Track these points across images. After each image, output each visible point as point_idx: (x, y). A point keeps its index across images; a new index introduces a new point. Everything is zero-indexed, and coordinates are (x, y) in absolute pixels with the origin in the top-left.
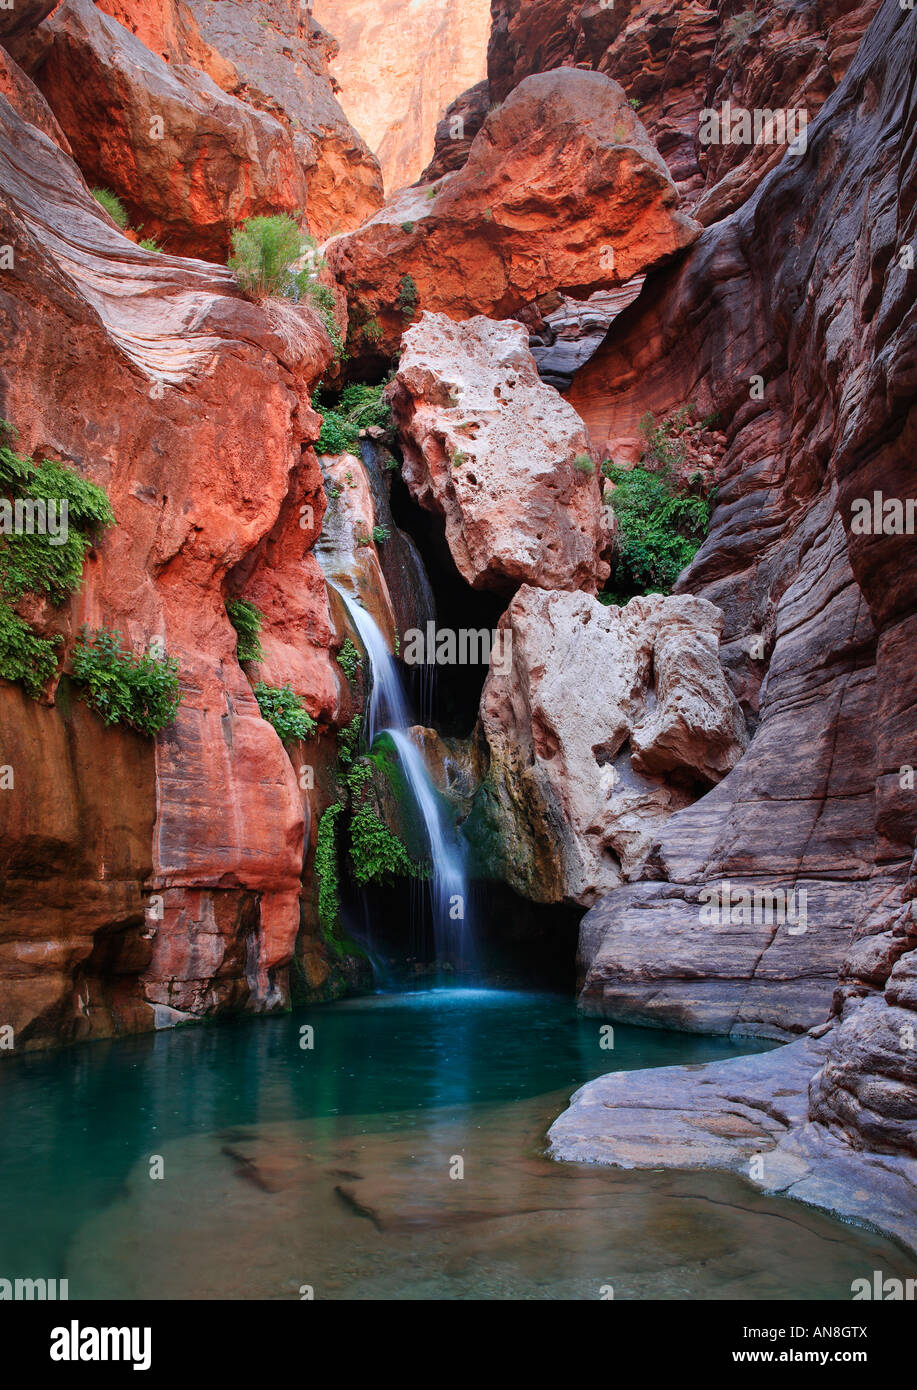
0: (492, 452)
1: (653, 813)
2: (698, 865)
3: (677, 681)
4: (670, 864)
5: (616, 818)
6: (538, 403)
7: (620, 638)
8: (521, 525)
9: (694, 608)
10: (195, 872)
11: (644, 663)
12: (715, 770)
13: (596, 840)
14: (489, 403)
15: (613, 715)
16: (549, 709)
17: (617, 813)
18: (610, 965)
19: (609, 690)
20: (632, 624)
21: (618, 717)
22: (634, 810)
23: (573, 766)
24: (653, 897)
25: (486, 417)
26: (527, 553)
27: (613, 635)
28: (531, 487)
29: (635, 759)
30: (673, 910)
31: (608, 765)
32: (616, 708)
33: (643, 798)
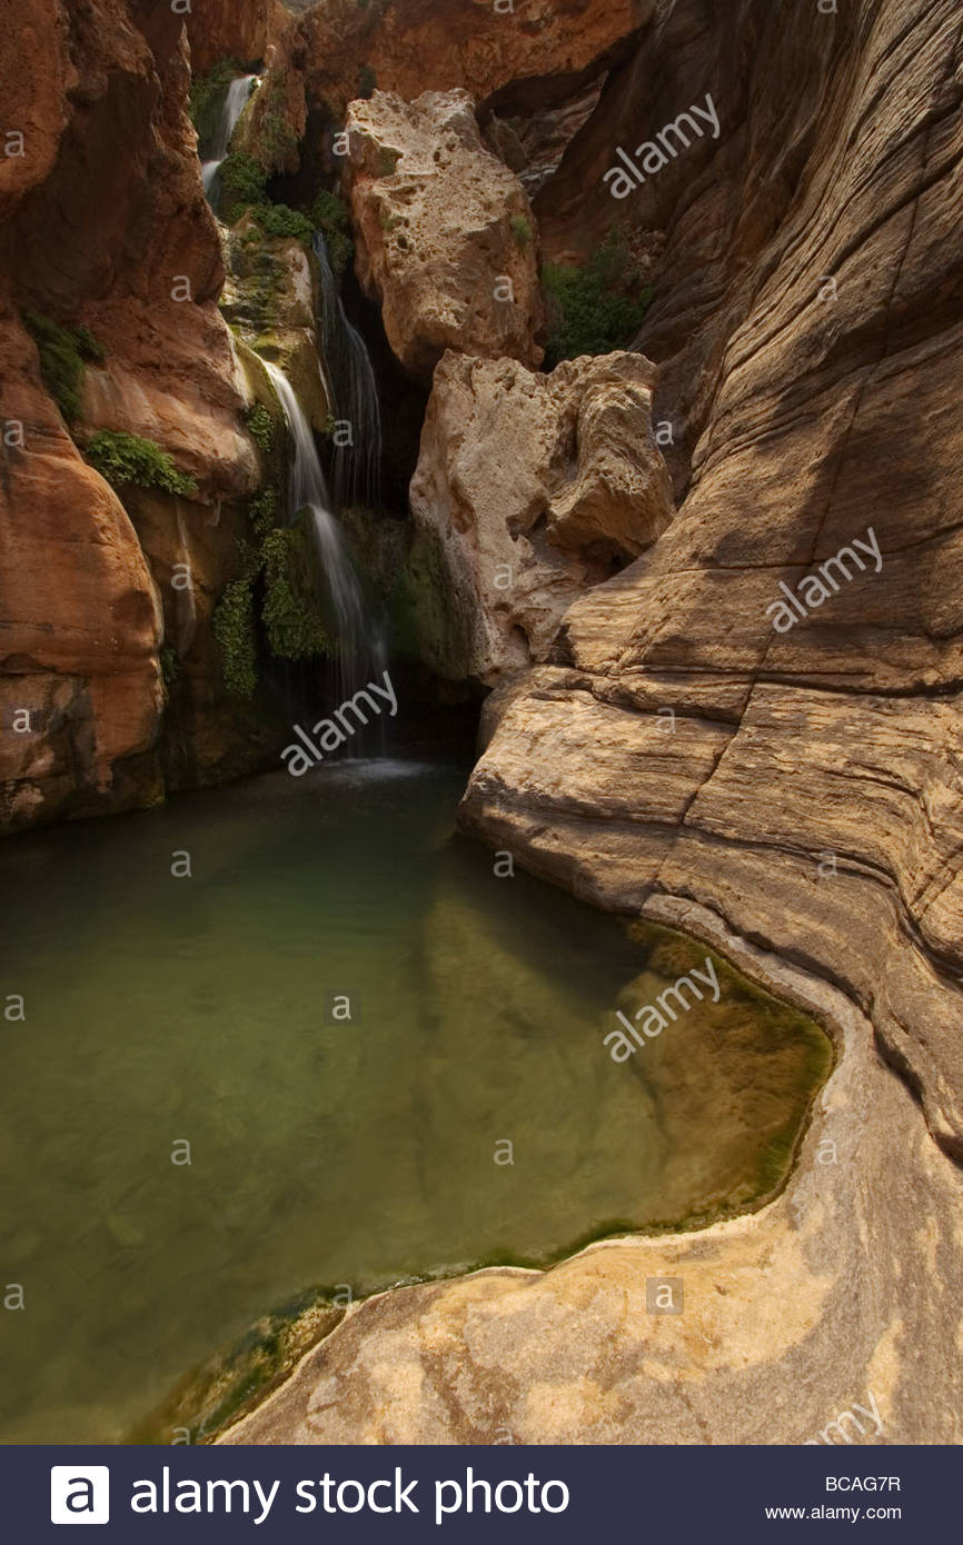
0: (425, 214)
1: (567, 590)
2: (612, 650)
3: (601, 440)
4: (580, 647)
5: (529, 593)
6: (476, 165)
7: (544, 403)
8: (448, 287)
9: (625, 363)
11: (567, 429)
12: (636, 543)
13: (503, 617)
14: (428, 168)
15: (529, 484)
16: (464, 478)
17: (527, 589)
18: (491, 776)
19: (527, 458)
20: (557, 390)
21: (534, 485)
22: (546, 585)
23: (486, 539)
24: (556, 687)
25: (423, 182)
26: (452, 316)
27: (537, 401)
28: (461, 247)
29: (550, 532)
30: (576, 705)
31: (521, 537)
32: (533, 477)
33: (556, 574)
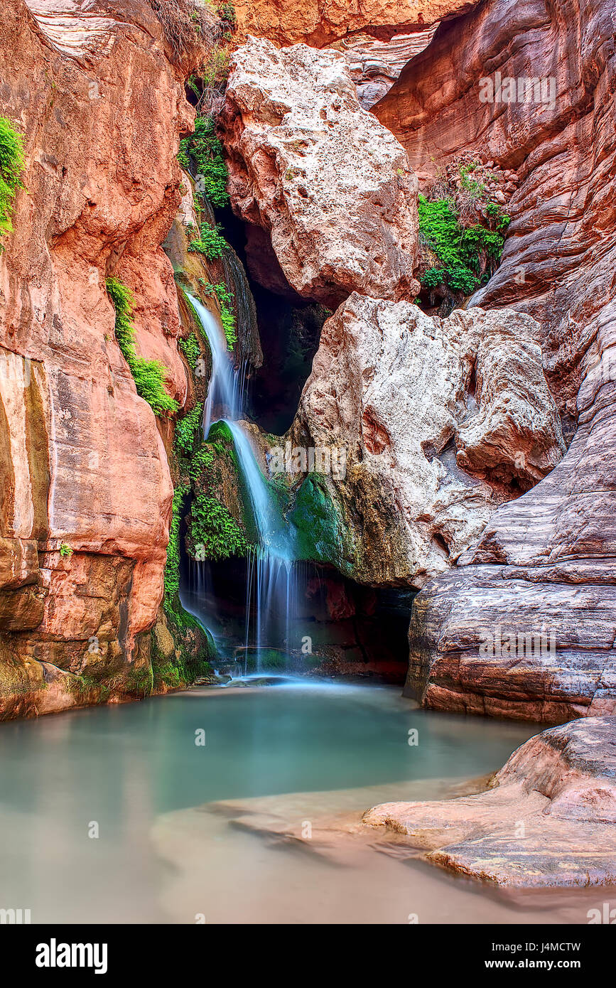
0: (322, 169)
1: (477, 505)
2: (538, 549)
3: (505, 385)
4: (508, 548)
5: (445, 507)
6: (362, 127)
7: (445, 346)
8: (350, 237)
9: (515, 321)
10: (84, 537)
11: (467, 369)
12: (537, 468)
13: (426, 528)
14: (314, 123)
15: (440, 414)
16: (380, 407)
17: (446, 504)
18: (465, 637)
19: (435, 392)
20: (454, 334)
21: (444, 415)
22: (461, 501)
23: (404, 460)
24: (495, 578)
25: (314, 136)
26: (356, 263)
27: (438, 343)
28: (359, 203)
29: (461, 455)
30: (518, 589)
31: (435, 460)
32: (443, 409)
33: (467, 491)
